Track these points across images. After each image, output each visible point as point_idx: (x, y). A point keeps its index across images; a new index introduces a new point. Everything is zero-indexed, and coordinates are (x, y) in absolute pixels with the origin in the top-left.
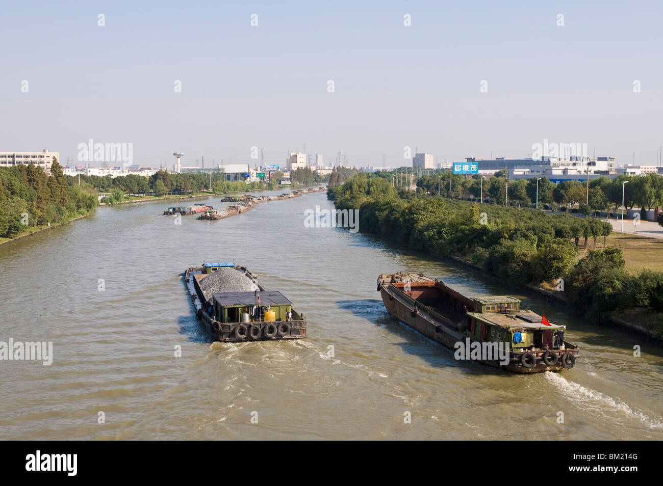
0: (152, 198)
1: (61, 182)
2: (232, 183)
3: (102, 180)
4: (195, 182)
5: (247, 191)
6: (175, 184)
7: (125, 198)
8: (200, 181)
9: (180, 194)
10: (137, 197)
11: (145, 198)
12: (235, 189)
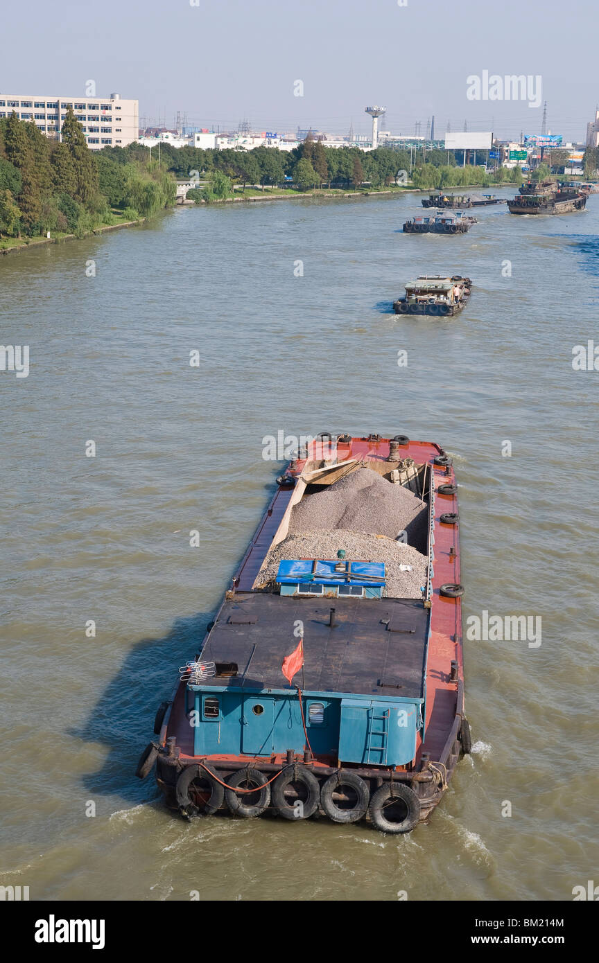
0: (290, 193)
1: (80, 154)
2: (455, 170)
3: (205, 156)
4: (376, 166)
5: (485, 186)
6: (335, 167)
7: (236, 191)
8: (388, 164)
9: (347, 188)
10: (261, 190)
11: (276, 192)
12: (460, 181)
